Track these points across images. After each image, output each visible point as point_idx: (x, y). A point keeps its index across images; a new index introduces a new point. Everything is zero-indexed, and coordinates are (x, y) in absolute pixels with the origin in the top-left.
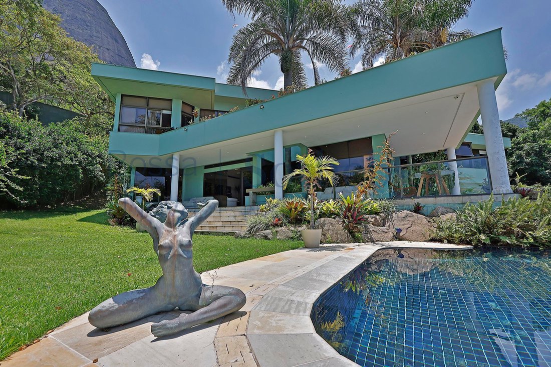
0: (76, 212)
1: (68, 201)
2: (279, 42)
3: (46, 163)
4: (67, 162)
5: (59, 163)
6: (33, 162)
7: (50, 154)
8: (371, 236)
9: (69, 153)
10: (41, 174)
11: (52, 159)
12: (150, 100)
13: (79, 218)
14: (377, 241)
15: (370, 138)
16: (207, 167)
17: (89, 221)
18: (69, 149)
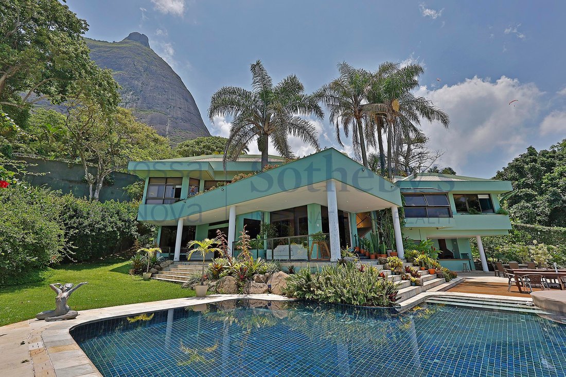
0: (114, 263)
1: (115, 253)
2: (259, 127)
3: (95, 232)
4: (109, 229)
5: (103, 231)
6: (87, 233)
7: (99, 226)
8: (249, 290)
9: (111, 223)
10: (92, 239)
11: (100, 229)
12: (168, 179)
13: (111, 269)
14: (251, 293)
15: (307, 205)
16: (211, 224)
17: (116, 271)
18: (112, 220)
